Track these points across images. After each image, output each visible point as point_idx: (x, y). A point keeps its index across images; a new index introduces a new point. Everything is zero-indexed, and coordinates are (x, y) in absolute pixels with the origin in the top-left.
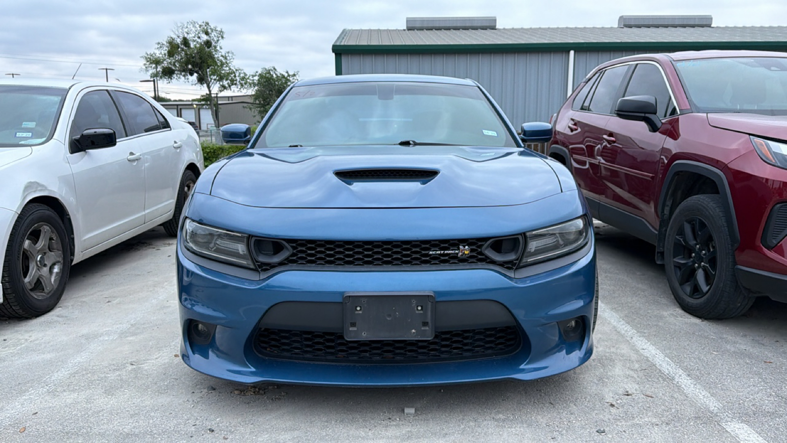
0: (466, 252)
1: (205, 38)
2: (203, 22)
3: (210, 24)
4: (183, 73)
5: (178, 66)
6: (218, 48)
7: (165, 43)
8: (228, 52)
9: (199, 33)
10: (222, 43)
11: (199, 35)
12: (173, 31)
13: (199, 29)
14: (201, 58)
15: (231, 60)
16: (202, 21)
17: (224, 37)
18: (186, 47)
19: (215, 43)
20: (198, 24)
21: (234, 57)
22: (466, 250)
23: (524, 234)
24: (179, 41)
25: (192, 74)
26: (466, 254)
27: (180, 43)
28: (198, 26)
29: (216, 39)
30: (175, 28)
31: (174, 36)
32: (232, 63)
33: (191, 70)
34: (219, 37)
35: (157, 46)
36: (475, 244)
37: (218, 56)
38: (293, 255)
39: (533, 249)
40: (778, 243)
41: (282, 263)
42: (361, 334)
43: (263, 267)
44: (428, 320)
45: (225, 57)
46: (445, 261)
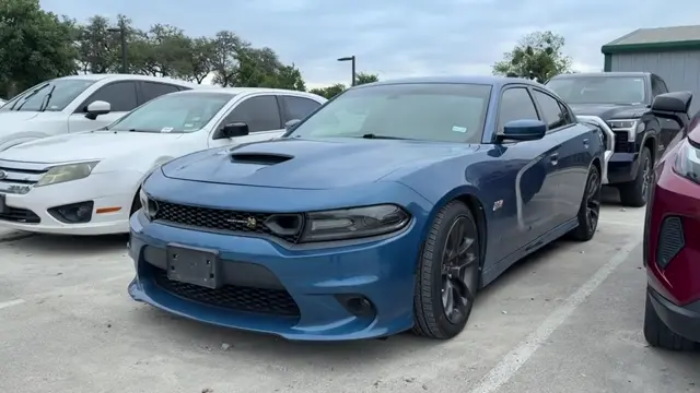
1: (546, 45)
2: (546, 32)
3: (551, 33)
4: (525, 78)
5: (521, 72)
6: (559, 54)
7: (511, 53)
8: (567, 57)
10: (562, 49)
11: (542, 43)
12: (519, 42)
13: (542, 38)
14: (540, 64)
15: (570, 64)
17: (564, 43)
18: (529, 55)
19: (556, 49)
20: (541, 34)
21: (572, 60)
23: (304, 214)
24: (524, 50)
25: (532, 78)
26: (253, 225)
27: (524, 52)
28: (541, 36)
29: (556, 47)
30: (521, 39)
31: (520, 46)
32: (570, 66)
33: (532, 74)
34: (559, 44)
36: (260, 217)
37: (557, 61)
38: (160, 212)
39: (313, 229)
40: (668, 265)
41: (157, 217)
42: (177, 275)
43: (152, 219)
44: (213, 272)
45: (564, 62)
46: (239, 229)
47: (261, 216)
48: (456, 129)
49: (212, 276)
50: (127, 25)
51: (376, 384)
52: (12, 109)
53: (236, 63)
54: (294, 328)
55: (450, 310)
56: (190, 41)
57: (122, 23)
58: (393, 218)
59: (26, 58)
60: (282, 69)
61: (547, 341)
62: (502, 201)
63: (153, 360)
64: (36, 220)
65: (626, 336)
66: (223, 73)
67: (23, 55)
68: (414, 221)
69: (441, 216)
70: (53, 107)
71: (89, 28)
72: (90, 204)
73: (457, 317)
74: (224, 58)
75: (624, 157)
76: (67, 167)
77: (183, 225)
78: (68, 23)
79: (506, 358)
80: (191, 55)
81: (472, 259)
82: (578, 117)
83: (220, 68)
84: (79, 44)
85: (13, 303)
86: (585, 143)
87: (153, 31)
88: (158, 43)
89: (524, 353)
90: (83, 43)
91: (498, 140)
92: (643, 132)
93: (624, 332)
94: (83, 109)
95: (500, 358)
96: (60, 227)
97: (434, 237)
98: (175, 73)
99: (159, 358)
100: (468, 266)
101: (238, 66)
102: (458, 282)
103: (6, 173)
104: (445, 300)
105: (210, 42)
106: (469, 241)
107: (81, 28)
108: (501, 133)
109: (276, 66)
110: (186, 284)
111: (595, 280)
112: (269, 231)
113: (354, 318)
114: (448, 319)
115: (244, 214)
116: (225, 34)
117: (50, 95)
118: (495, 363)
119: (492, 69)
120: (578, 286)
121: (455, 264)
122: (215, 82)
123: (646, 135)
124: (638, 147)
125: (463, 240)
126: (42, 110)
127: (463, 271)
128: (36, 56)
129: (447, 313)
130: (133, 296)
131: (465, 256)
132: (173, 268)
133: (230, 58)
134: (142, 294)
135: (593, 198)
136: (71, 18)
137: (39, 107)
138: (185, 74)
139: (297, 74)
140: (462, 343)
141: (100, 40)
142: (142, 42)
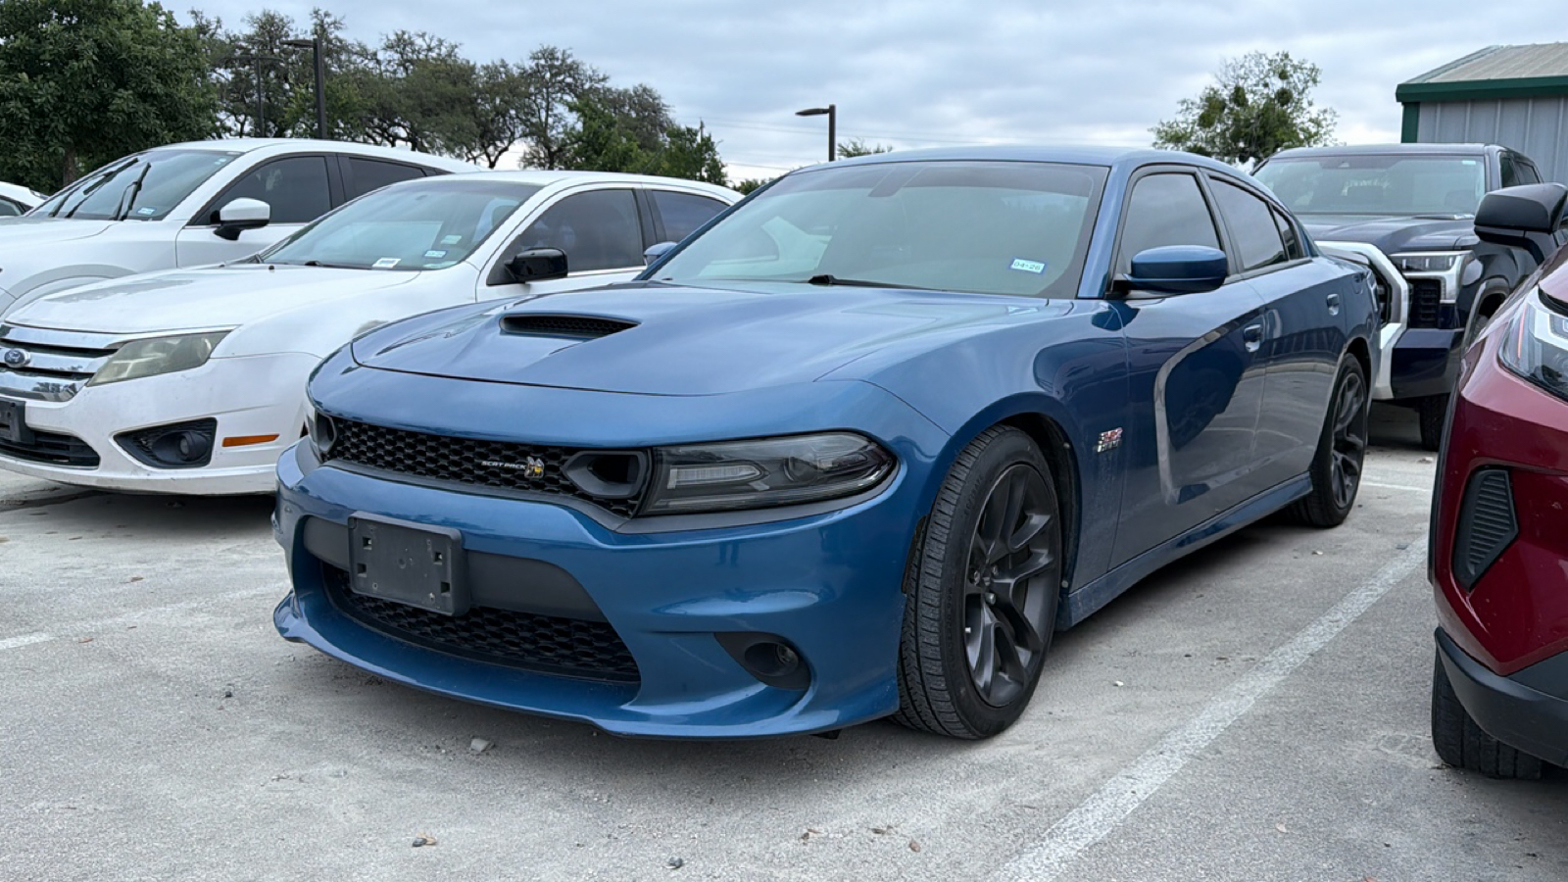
0: (537, 471)
1: (1277, 84)
2: (1278, 54)
3: (1290, 57)
4: (1226, 158)
5: (1218, 143)
6: (1305, 104)
7: (1198, 101)
8: (1325, 111)
9: (1267, 76)
10: (1312, 92)
11: (1267, 80)
12: (1216, 76)
13: (1267, 67)
14: (1262, 127)
15: (1330, 128)
16: (1275, 53)
17: (1318, 79)
18: (1238, 106)
19: (1299, 94)
20: (1267, 58)
21: (1336, 120)
22: (537, 466)
23: (650, 450)
24: (1225, 94)
25: (1243, 160)
26: (536, 474)
27: (1227, 98)
28: (1266, 62)
29: (1300, 87)
30: (1221, 70)
31: (1217, 86)
32: (1331, 133)
33: (1243, 150)
34: (1306, 82)
35: (1180, 107)
36: (555, 457)
37: (1302, 120)
38: (339, 442)
39: (672, 484)
40: (1478, 580)
41: (332, 455)
42: (372, 585)
43: (324, 458)
44: (449, 580)
45: (1317, 123)
46: (508, 483)
47: (555, 454)
48: (1020, 264)
49: (445, 587)
50: (334, 34)
51: (806, 836)
52: (54, 214)
53: (573, 120)
54: (626, 707)
55: (987, 675)
56: (473, 68)
57: (321, 30)
58: (855, 464)
59: (103, 106)
60: (676, 134)
61: (1208, 749)
62: (1118, 431)
63: (313, 771)
64: (90, 459)
65: (1394, 743)
66: (545, 142)
67: (96, 98)
68: (902, 472)
69: (969, 462)
70: (146, 211)
71: (249, 39)
72: (208, 425)
73: (1004, 693)
74: (548, 109)
75: (1433, 337)
76: (160, 342)
77: (408, 477)
78: (202, 29)
79: (1110, 786)
80: (473, 101)
81: (1044, 561)
82: (1319, 244)
83: (538, 132)
84: (225, 75)
85: (25, 640)
86: (1330, 303)
87: (389, 47)
88: (401, 74)
89: (1150, 777)
90: (237, 74)
91: (1116, 291)
92: (1478, 282)
93: (1388, 732)
94: (208, 216)
95: (1095, 786)
96: (143, 476)
97: (948, 509)
98: (439, 142)
99: (329, 768)
100: (1037, 575)
101: (579, 126)
102: (1009, 612)
103: (27, 355)
104: (973, 654)
105: (516, 72)
106: (1038, 520)
107: (234, 40)
108: (1123, 275)
109: (663, 129)
110: (394, 606)
111: (1339, 616)
112: (572, 489)
113: (762, 687)
114: (982, 695)
115: (518, 450)
116: (550, 54)
117: (139, 185)
118: (1082, 797)
119: (1153, 137)
120: (1296, 628)
121: (1003, 572)
122: (528, 161)
123: (1483, 287)
124: (1464, 315)
125: (1023, 519)
126: (120, 217)
127: (1022, 587)
128: (124, 100)
129: (980, 683)
130: (282, 631)
131: (1027, 554)
132: (363, 568)
133: (560, 109)
134: (301, 626)
135: (1350, 429)
136: (209, 16)
137: (112, 212)
138: (460, 144)
139: (708, 144)
140: (1012, 750)
141: (273, 66)
142: (365, 72)
